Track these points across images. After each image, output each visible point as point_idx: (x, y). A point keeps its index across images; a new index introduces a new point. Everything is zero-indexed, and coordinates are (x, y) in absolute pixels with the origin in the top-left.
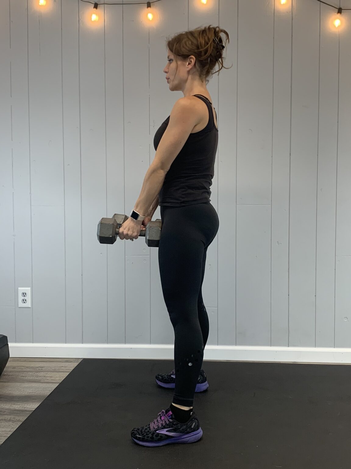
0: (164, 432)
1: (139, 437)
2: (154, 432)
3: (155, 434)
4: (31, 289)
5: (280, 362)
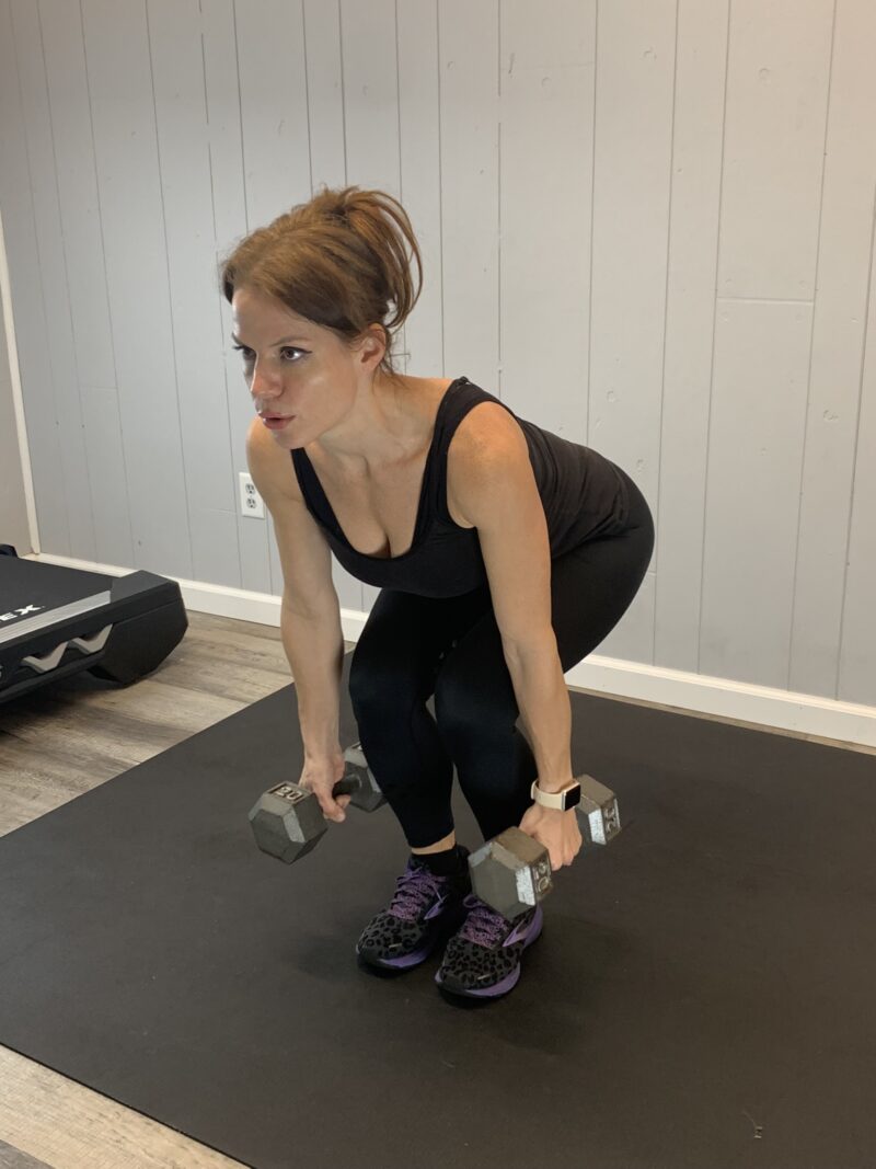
1: (485, 979)
2: (500, 949)
3: (505, 953)
5: (807, 735)
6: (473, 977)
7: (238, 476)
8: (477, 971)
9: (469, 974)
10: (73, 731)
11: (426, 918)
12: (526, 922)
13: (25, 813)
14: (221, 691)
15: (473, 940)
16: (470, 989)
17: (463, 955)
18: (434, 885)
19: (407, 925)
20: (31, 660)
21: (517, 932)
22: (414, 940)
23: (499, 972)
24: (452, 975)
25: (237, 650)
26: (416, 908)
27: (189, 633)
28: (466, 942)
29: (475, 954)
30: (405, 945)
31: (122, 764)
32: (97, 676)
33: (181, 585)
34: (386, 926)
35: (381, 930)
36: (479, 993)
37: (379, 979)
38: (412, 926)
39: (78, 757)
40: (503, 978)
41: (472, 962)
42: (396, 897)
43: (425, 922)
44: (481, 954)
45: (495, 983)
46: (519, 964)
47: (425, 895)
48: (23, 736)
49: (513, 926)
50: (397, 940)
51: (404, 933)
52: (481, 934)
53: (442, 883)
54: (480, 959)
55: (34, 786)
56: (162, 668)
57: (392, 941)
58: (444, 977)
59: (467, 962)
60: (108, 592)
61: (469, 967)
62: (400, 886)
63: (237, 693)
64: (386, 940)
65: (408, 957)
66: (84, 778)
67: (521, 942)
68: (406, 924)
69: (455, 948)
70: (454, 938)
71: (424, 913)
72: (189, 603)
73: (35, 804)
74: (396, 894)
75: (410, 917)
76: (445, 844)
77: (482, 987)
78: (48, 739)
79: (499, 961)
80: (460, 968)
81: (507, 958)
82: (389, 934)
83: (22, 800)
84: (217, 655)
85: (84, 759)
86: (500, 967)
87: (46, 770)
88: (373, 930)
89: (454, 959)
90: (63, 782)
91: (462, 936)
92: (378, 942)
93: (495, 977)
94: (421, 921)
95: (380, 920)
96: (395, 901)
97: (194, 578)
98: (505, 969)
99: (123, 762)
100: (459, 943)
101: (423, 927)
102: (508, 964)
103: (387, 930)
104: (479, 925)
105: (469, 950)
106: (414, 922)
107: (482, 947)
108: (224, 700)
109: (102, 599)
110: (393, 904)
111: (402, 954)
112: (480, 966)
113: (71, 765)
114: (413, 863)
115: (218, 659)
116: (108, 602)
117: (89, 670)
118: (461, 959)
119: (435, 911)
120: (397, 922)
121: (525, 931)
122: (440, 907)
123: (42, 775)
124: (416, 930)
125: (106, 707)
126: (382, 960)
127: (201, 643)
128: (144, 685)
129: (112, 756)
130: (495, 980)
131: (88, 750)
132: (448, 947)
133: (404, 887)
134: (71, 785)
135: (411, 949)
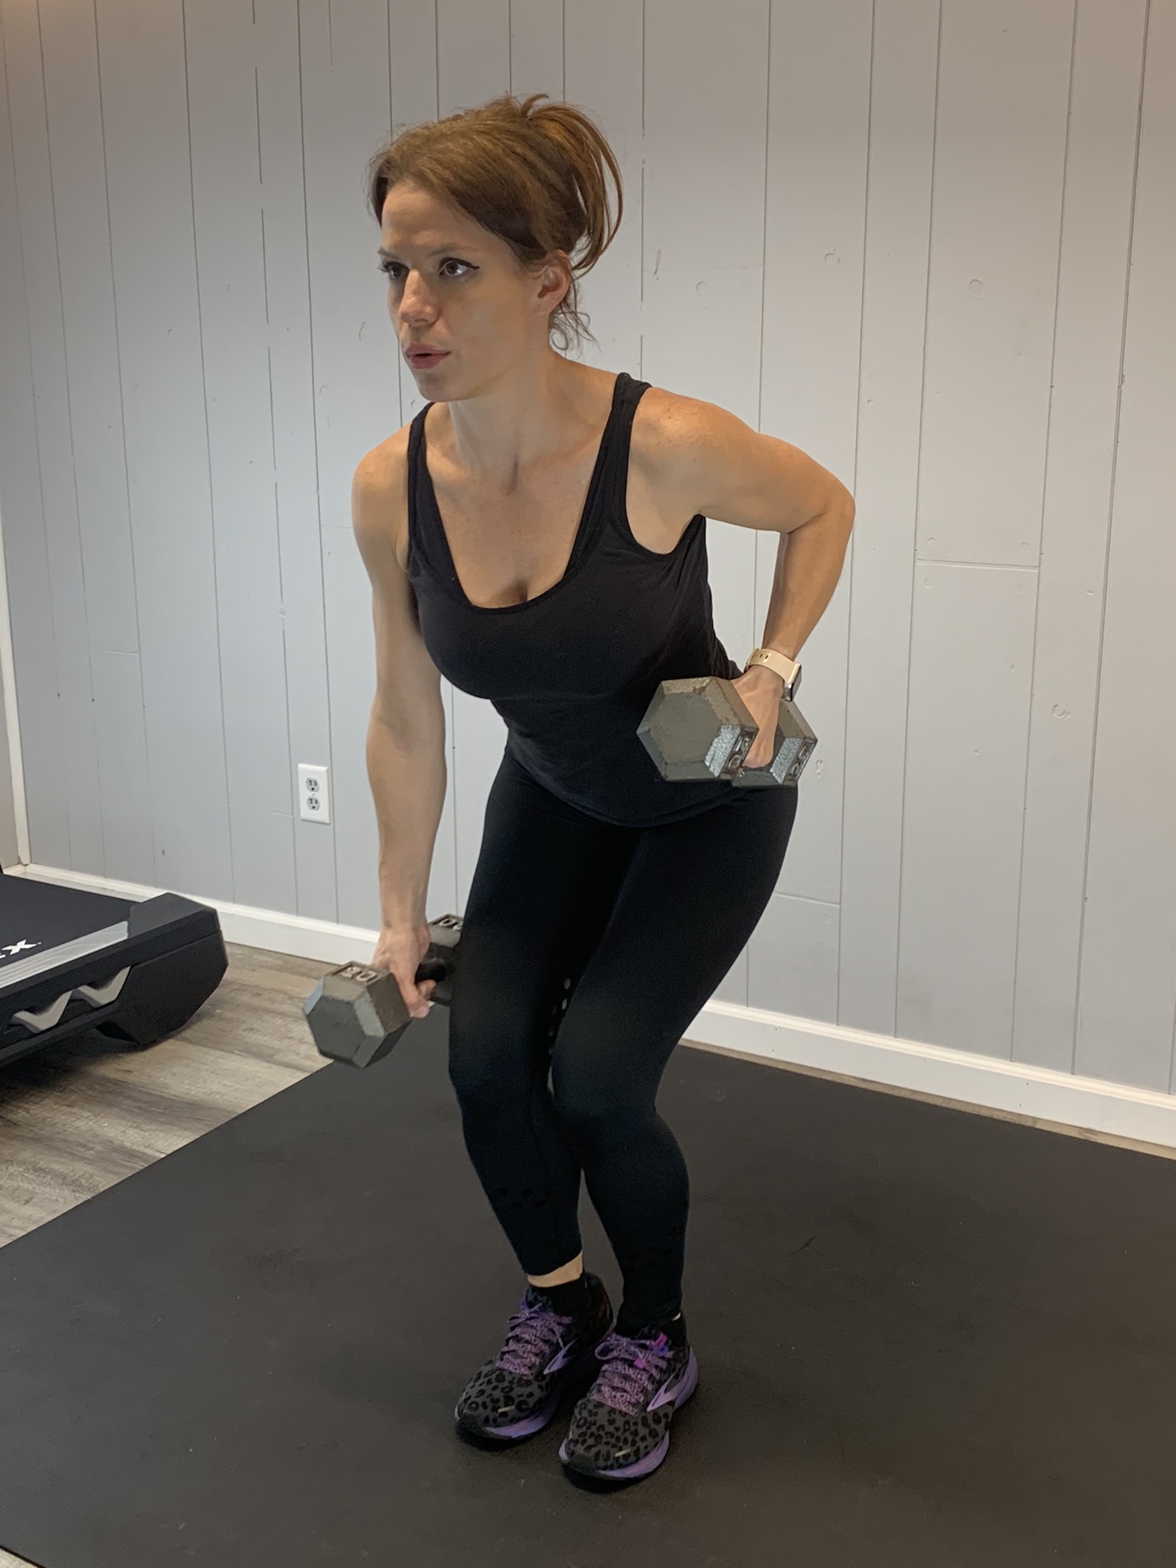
0: (662, 1399)
1: (624, 1456)
2: (643, 1415)
3: (650, 1420)
4: (328, 770)
5: (1035, 1119)
6: (608, 1452)
7: (297, 767)
8: (614, 1446)
9: (604, 1449)
10: (76, 1110)
11: (546, 1372)
12: (676, 1377)
13: (15, 1223)
14: (272, 1056)
15: (609, 1403)
16: (605, 1468)
17: (595, 1424)
18: (556, 1328)
19: (523, 1382)
20: (24, 1016)
21: (666, 1391)
22: (531, 1402)
23: (641, 1445)
24: (582, 1452)
25: (291, 998)
26: (533, 1359)
27: (228, 975)
28: (600, 1405)
29: (612, 1422)
30: (519, 1408)
31: (141, 1156)
32: (107, 1034)
33: (219, 910)
34: (494, 1384)
35: (488, 1389)
36: (616, 1474)
37: (485, 1454)
38: (528, 1383)
39: (84, 1146)
40: (647, 1454)
41: (607, 1433)
42: (507, 1344)
43: (544, 1377)
44: (620, 1421)
45: (638, 1460)
46: (668, 1434)
47: (545, 1342)
48: (10, 1116)
49: (660, 1383)
50: (509, 1401)
51: (518, 1391)
52: (619, 1395)
53: (568, 1326)
54: (617, 1429)
55: (25, 1185)
56: (193, 1023)
57: (501, 1403)
58: (571, 1454)
59: (602, 1433)
60: (125, 924)
61: (604, 1440)
62: (513, 1329)
63: (290, 1058)
64: (495, 1401)
65: (523, 1423)
66: (91, 1176)
67: (671, 1403)
68: (521, 1379)
69: (585, 1414)
70: (584, 1400)
71: (543, 1366)
72: (227, 935)
73: (28, 1210)
74: (508, 1340)
75: (527, 1372)
76: (569, 1272)
77: (620, 1466)
78: (44, 1119)
79: (643, 1431)
80: (591, 1441)
81: (653, 1426)
82: (497, 1394)
83: (10, 1205)
84: (266, 1005)
85: (91, 1149)
86: (643, 1439)
87: (42, 1164)
88: (477, 1388)
89: (584, 1429)
90: (64, 1180)
91: (594, 1396)
92: (484, 1405)
93: (637, 1452)
94: (539, 1376)
95: (486, 1375)
96: (505, 1349)
97: (234, 899)
98: (650, 1441)
99: (144, 1154)
100: (590, 1406)
101: (543, 1383)
102: (653, 1434)
103: (495, 1388)
104: (617, 1382)
105: (602, 1418)
106: (531, 1378)
107: (620, 1412)
108: (275, 1067)
109: (116, 934)
110: (504, 1353)
111: (515, 1420)
112: (618, 1439)
113: (74, 1156)
114: (531, 1298)
115: (268, 1011)
116: (125, 938)
117: (99, 1028)
118: (594, 1429)
119: (557, 1364)
120: (508, 1378)
121: (676, 1389)
122: (564, 1357)
123: (39, 1170)
124: (534, 1388)
125: (118, 1076)
126: (489, 1429)
127: (243, 988)
128: (168, 1046)
129: (128, 1144)
130: (637, 1456)
131: (97, 1136)
132: (576, 1411)
133: (518, 1331)
134: (75, 1185)
135: (527, 1413)
